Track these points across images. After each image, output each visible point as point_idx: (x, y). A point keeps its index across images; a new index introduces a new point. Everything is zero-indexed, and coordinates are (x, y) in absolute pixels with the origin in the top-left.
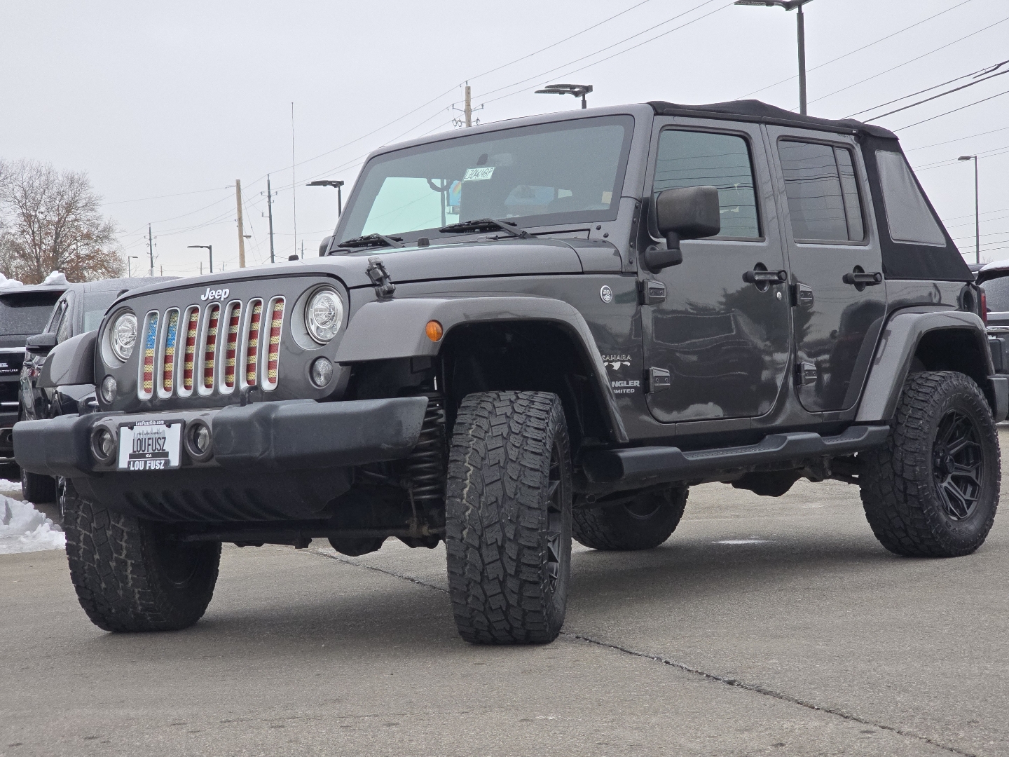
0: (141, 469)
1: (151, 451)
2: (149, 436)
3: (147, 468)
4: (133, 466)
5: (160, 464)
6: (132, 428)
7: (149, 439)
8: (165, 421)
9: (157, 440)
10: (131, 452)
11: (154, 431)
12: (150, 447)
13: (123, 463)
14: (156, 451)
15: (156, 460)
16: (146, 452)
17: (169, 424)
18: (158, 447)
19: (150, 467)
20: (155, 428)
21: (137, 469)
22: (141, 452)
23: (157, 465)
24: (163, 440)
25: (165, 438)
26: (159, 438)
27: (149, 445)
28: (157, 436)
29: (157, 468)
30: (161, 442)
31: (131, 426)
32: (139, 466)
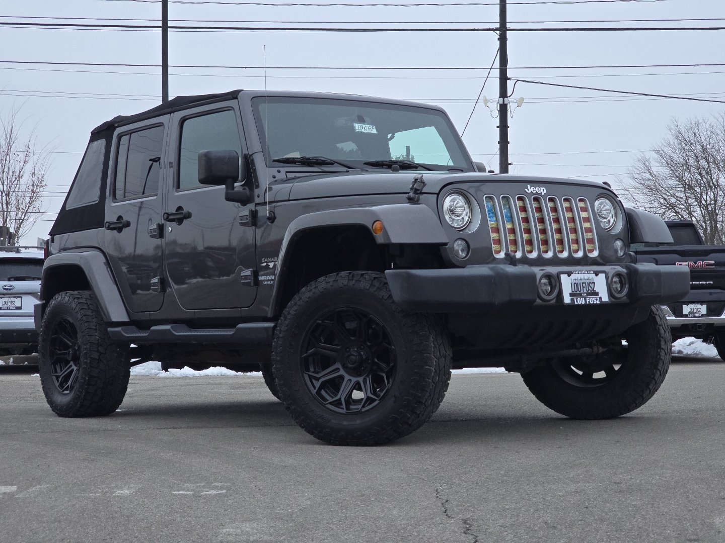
0: (583, 303)
1: (585, 291)
2: (583, 281)
3: (588, 303)
4: (577, 301)
5: (597, 300)
6: (569, 276)
7: (583, 283)
8: (594, 271)
9: (589, 284)
10: (571, 292)
11: (586, 278)
12: (585, 289)
13: (567, 299)
14: (589, 292)
15: (593, 298)
16: (582, 292)
17: (597, 273)
18: (590, 288)
19: (589, 302)
20: (586, 276)
21: (580, 303)
22: (578, 292)
23: (592, 300)
24: (593, 284)
25: (594, 283)
26: (590, 283)
27: (583, 287)
28: (589, 281)
29: (595, 303)
30: (592, 285)
31: (569, 274)
32: (580, 301)
